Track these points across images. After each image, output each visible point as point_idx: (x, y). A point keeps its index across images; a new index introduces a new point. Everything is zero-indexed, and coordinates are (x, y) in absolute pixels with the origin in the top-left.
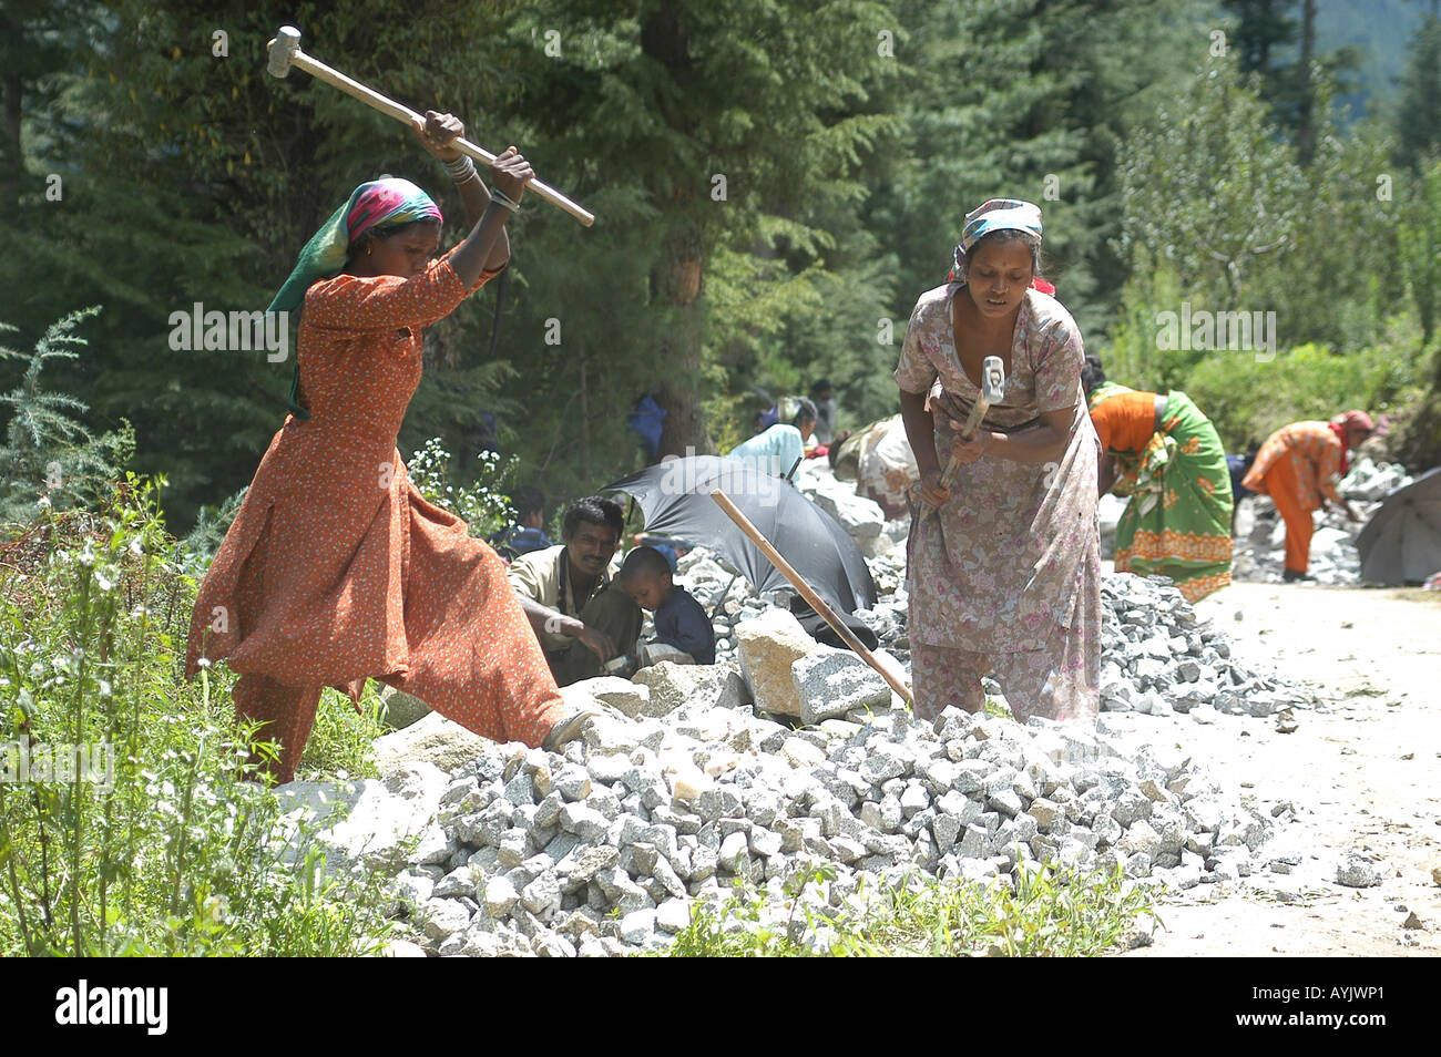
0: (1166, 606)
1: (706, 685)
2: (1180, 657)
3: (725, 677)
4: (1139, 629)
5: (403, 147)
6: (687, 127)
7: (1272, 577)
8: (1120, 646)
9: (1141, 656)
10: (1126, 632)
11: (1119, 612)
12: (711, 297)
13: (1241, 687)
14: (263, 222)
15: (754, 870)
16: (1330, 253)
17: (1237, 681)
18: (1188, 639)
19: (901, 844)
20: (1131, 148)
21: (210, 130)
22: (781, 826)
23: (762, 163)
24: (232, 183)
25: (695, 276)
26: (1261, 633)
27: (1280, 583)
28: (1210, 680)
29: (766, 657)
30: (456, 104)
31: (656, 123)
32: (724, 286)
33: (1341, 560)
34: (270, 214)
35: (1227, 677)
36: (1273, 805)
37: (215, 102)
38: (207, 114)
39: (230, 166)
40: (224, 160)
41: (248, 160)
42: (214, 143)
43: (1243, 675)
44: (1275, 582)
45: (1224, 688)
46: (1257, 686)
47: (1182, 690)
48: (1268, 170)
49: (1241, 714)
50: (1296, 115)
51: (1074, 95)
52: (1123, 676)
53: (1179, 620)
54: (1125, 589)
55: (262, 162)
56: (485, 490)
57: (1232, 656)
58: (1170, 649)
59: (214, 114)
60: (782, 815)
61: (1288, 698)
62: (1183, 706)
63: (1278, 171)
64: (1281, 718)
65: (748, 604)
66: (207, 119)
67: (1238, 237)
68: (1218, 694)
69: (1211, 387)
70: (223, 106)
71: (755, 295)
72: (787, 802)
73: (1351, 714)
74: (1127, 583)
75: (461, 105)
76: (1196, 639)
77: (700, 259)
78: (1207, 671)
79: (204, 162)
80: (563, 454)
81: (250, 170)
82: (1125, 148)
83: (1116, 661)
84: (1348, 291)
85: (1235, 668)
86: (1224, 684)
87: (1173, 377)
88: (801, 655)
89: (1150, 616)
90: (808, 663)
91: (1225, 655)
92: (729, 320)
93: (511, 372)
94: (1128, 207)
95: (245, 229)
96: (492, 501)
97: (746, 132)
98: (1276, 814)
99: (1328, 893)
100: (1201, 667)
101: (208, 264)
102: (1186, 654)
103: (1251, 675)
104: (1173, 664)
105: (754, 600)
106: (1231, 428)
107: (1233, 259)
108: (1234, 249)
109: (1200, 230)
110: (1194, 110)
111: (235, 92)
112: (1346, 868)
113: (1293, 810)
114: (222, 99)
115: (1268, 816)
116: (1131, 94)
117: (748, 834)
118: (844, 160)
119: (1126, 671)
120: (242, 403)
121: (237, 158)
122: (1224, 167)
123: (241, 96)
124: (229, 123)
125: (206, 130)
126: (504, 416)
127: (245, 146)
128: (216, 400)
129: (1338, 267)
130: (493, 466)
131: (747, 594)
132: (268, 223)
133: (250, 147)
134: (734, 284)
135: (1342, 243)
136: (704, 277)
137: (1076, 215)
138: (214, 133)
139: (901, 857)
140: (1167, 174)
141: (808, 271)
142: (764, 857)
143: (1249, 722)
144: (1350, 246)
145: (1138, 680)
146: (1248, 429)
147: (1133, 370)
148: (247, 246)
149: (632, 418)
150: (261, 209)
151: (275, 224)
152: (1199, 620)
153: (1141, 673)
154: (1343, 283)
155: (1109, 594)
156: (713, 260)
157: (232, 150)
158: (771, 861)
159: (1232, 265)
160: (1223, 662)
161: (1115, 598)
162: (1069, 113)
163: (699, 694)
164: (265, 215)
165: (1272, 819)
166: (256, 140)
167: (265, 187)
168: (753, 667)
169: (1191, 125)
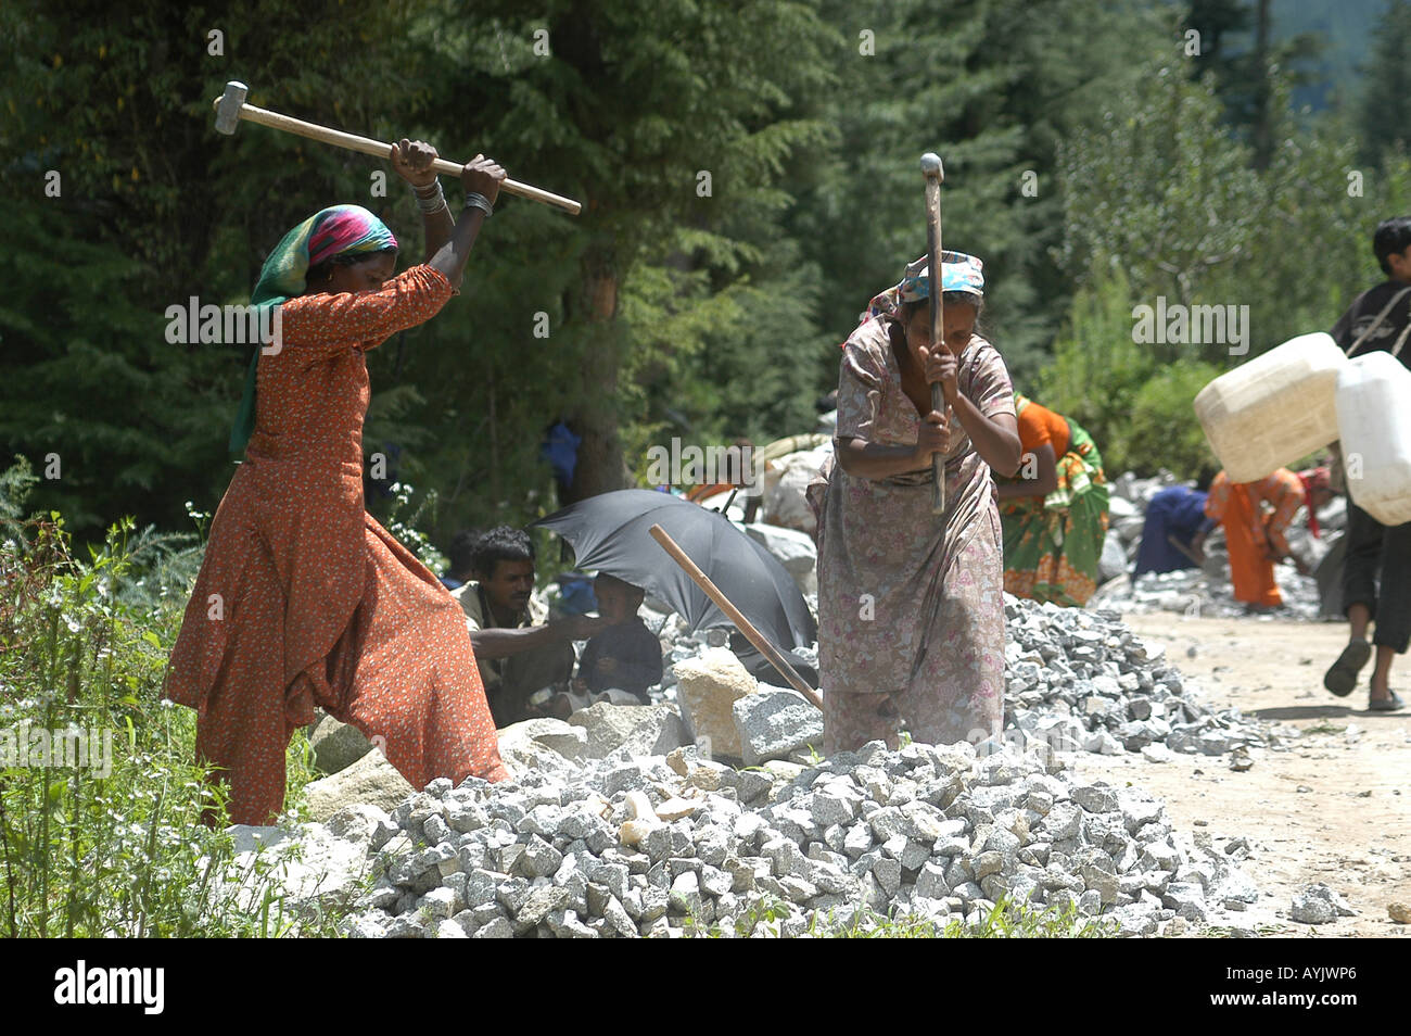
0: (1115, 641)
1: (644, 726)
2: (1131, 694)
3: (663, 718)
4: (1088, 665)
5: (301, 160)
6: (600, 135)
7: (1227, 611)
8: (1068, 683)
9: (1090, 694)
10: (1074, 669)
11: (1067, 648)
12: (628, 316)
13: (1194, 725)
14: (150, 241)
15: (705, 910)
16: (1288, 259)
17: (1190, 718)
18: (1139, 676)
19: (852, 884)
20: (1073, 149)
21: (94, 145)
22: (732, 865)
23: (680, 173)
24: (118, 199)
25: (610, 295)
26: (1216, 670)
27: (1236, 618)
28: (1162, 717)
29: (706, 697)
30: (356, 114)
31: (569, 132)
32: (640, 304)
33: (1300, 593)
34: (159, 233)
35: (1179, 714)
36: (1227, 843)
37: (100, 114)
38: (90, 125)
39: (116, 183)
40: (109, 176)
41: (135, 175)
42: (98, 158)
43: (1196, 713)
44: (1230, 616)
45: (1176, 726)
46: (1210, 724)
47: (1133, 728)
48: (1221, 174)
49: (1193, 753)
50: (1250, 109)
51: (1011, 90)
52: (1072, 714)
53: (1130, 656)
54: (1073, 623)
55: (150, 177)
56: (399, 526)
57: (1184, 694)
58: (1120, 685)
59: (98, 126)
60: (732, 854)
61: (1241, 736)
62: (1134, 745)
63: (1231, 176)
64: (1236, 755)
65: (680, 643)
66: (91, 133)
67: (1188, 247)
68: (1170, 732)
69: (1160, 408)
70: (107, 118)
71: (673, 312)
72: (738, 842)
73: (1309, 751)
74: (1076, 618)
75: (362, 115)
76: (1148, 675)
77: (616, 277)
78: (1158, 708)
79: (88, 178)
80: (472, 485)
81: (137, 186)
82: (1066, 150)
83: (1065, 699)
84: (1308, 301)
85: (1188, 705)
86: (1175, 722)
87: (1119, 398)
88: (741, 694)
89: (1098, 651)
90: (749, 702)
91: (1177, 691)
92: (646, 341)
93: (417, 397)
94: (1071, 214)
95: (133, 249)
96: (409, 536)
97: (663, 140)
98: (1229, 851)
99: (1283, 930)
100: (1152, 704)
101: (95, 287)
102: (1137, 691)
103: (1204, 712)
104: (1124, 700)
105: (685, 639)
106: (1182, 452)
107: (1182, 269)
108: (1185, 259)
109: (1147, 238)
110: (1140, 109)
111: (121, 103)
112: (1300, 904)
113: (1247, 847)
114: (106, 111)
115: (1223, 854)
116: (1072, 90)
117: (699, 873)
118: (766, 168)
119: (1075, 709)
120: (131, 435)
121: (124, 173)
122: (1173, 171)
123: (127, 107)
124: (114, 135)
125: (90, 143)
126: (410, 448)
127: (131, 160)
128: (103, 432)
129: (1297, 275)
130: (405, 499)
131: (678, 632)
132: (156, 243)
133: (138, 162)
134: (651, 300)
135: (1301, 248)
136: (619, 294)
137: (1014, 220)
138: (98, 147)
139: (852, 896)
140: (1111, 177)
141: (732, 288)
142: (715, 897)
143: (1202, 760)
144: (1310, 252)
145: (1087, 719)
146: (1201, 453)
147: (1078, 390)
148: (135, 268)
149: (546, 446)
150: (148, 227)
151: (164, 243)
152: (1150, 656)
153: (1091, 712)
154: (1303, 292)
155: (1057, 629)
156: (630, 275)
157: (117, 164)
158: (722, 901)
159: (1182, 277)
160: (1175, 699)
161: (1062, 633)
162: (1006, 109)
163: (638, 735)
164: (152, 234)
165: (1226, 856)
166: (144, 155)
167: (153, 203)
168: (693, 707)
169: (1138, 125)
